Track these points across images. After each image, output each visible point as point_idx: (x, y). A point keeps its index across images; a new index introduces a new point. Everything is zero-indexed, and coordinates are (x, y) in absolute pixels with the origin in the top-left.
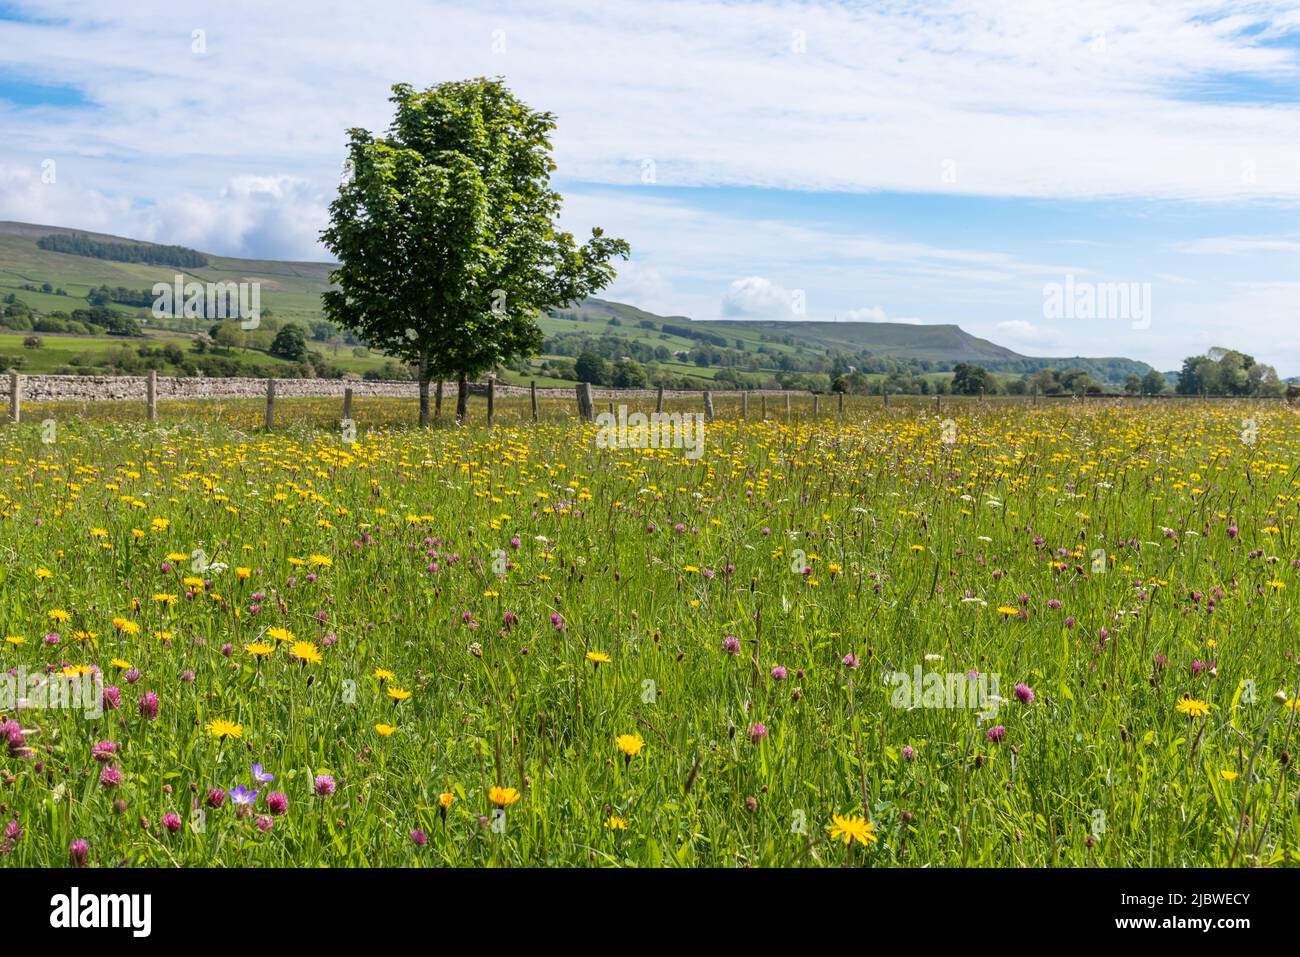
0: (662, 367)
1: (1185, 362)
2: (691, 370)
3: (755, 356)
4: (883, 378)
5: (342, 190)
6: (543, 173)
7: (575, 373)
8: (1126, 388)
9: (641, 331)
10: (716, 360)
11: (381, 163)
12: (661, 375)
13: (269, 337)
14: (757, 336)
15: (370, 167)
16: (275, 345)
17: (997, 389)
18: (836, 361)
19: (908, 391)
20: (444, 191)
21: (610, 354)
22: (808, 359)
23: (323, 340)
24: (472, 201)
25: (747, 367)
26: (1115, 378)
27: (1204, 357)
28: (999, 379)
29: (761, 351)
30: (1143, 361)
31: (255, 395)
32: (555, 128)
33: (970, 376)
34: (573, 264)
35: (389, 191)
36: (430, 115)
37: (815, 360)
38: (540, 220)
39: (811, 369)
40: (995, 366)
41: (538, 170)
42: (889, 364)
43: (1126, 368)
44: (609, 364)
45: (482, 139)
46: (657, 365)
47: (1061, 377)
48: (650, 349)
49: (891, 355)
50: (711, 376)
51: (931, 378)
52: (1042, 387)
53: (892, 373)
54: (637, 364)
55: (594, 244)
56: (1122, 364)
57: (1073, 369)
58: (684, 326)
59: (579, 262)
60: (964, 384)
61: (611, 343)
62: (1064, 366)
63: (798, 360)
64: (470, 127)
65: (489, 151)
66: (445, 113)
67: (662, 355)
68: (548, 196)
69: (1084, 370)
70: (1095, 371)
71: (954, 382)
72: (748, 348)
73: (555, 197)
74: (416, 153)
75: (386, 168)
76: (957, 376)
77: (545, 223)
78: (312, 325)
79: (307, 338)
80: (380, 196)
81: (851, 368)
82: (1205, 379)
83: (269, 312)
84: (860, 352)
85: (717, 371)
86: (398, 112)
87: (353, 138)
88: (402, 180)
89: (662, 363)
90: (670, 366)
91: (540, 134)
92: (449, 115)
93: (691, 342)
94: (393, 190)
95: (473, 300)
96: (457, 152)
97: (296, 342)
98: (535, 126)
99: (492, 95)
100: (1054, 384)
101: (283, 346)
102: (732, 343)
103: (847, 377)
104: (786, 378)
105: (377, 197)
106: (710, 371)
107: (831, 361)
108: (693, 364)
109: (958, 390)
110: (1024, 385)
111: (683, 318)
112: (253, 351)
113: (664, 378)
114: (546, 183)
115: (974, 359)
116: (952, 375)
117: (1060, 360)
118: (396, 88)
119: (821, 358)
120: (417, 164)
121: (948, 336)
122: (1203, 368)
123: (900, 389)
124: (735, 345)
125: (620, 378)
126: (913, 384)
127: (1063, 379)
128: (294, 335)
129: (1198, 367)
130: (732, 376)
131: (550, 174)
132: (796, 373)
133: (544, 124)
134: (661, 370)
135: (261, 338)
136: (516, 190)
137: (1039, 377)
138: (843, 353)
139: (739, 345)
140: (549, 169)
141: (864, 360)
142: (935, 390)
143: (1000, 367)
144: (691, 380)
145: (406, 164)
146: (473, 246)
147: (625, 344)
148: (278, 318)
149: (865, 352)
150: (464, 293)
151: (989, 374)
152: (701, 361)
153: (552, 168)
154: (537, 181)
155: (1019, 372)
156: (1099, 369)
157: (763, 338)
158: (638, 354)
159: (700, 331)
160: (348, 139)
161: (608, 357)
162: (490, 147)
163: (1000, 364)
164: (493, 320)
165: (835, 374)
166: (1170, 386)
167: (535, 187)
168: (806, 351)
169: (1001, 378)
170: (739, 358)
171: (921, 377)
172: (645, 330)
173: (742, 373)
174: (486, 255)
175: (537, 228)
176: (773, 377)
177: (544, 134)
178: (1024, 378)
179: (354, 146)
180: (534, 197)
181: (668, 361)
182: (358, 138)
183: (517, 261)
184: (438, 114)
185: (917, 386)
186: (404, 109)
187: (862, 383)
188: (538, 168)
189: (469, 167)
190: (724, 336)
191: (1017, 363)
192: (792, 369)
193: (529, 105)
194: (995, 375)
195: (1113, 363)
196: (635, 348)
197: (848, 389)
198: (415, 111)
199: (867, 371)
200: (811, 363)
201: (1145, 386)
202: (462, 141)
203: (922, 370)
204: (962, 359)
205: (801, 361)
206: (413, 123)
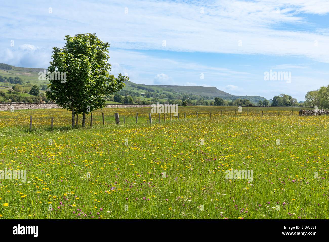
0: (137, 97)
1: (274, 97)
2: (145, 99)
3: (162, 95)
4: (196, 101)
5: (51, 63)
6: (106, 59)
7: (114, 99)
8: (259, 104)
9: (132, 88)
10: (152, 96)
11: (62, 57)
12: (137, 100)
13: (29, 89)
14: (163, 89)
15: (59, 58)
16: (31, 91)
17: (226, 104)
18: (184, 96)
19: (203, 104)
20: (79, 65)
21: (123, 94)
22: (176, 96)
23: (44, 90)
24: (87, 68)
25: (160, 98)
26: (256, 101)
27: (278, 96)
28: (226, 101)
29: (164, 93)
30: (263, 97)
31: (26, 109)
32: (109, 47)
33: (219, 101)
34: (114, 83)
35: (64, 65)
36: (75, 44)
37: (178, 96)
38: (105, 71)
39: (177, 98)
40: (225, 98)
41: (105, 58)
42: (197, 97)
43: (259, 99)
44: (123, 97)
45: (90, 51)
46: (136, 97)
47: (242, 101)
48: (134, 93)
49: (198, 95)
50: (151, 100)
51: (208, 101)
52: (237, 104)
53: (198, 100)
54: (131, 97)
55: (119, 78)
56: (258, 98)
57: (245, 99)
58: (143, 87)
59: (116, 83)
60: (217, 103)
61: (124, 91)
62: (243, 98)
63: (174, 96)
64: (86, 47)
65: (91, 54)
66: (79, 43)
67: (137, 94)
68: (107, 65)
69: (248, 99)
70: (251, 99)
71: (214, 102)
72: (160, 93)
73: (109, 65)
74: (72, 55)
75: (63, 59)
76: (215, 101)
77: (106, 72)
78: (41, 86)
79: (40, 89)
80: (62, 66)
81: (188, 98)
82: (279, 102)
83: (29, 82)
84: (190, 94)
85: (152, 99)
86: (67, 43)
87: (54, 50)
88: (68, 62)
89: (137, 96)
90: (140, 98)
91: (105, 48)
92: (81, 44)
93: (145, 91)
94: (65, 65)
95: (87, 94)
96: (83, 55)
97: (37, 90)
98: (104, 46)
99: (92, 38)
100: (240, 103)
101: (33, 92)
102: (156, 91)
103: (186, 101)
104: (170, 101)
105: (61, 66)
106: (150, 99)
107: (182, 96)
108: (146, 97)
109: (215, 104)
110: (233, 103)
111: (143, 84)
112: (25, 93)
113: (138, 101)
114: (107, 61)
115: (219, 96)
116: (214, 100)
117: (242, 96)
118: (66, 37)
119: (180, 96)
120: (72, 57)
121: (213, 90)
122: (278, 99)
123: (200, 104)
124: (157, 92)
125: (126, 101)
126: (204, 102)
127: (243, 102)
128: (36, 89)
129: (277, 99)
130: (156, 100)
131: (108, 59)
132: (173, 99)
133: (106, 46)
134: (137, 99)
135: (27, 89)
136: (99, 64)
137: (236, 101)
138: (185, 94)
139: (158, 92)
140: (108, 58)
141: (191, 96)
142: (209, 104)
143: (226, 98)
144: (145, 101)
145: (69, 58)
146: (87, 80)
147: (127, 91)
148: (32, 84)
149: (191, 94)
150: (85, 92)
151: (223, 100)
152: (148, 96)
153: (108, 57)
154: (105, 61)
155: (232, 100)
156: (252, 99)
157: (164, 90)
158: (131, 94)
159: (148, 88)
160: (53, 50)
161: (123, 95)
162: (92, 53)
163: (226, 97)
164: (92, 99)
165: (183, 100)
166: (270, 103)
167: (104, 63)
168: (176, 93)
169: (227, 101)
170: (158, 95)
171: (206, 101)
172: (133, 87)
173: (159, 99)
174: (90, 82)
175: (104, 74)
176: (167, 101)
177: (106, 48)
178: (233, 101)
179: (55, 52)
180: (104, 65)
181: (139, 96)
182: (56, 50)
183: (99, 83)
184: (77, 43)
185: (205, 103)
186: (68, 42)
187: (190, 103)
188: (105, 57)
189: (86, 59)
190: (154, 89)
191: (231, 97)
192: (172, 98)
193: (102, 41)
194: (225, 100)
195: (256, 97)
196: (130, 92)
197: (187, 105)
198: (71, 43)
199: (192, 99)
200: (177, 97)
201: (264, 104)
202: (84, 51)
203: (206, 99)
204: (217, 96)
205: (175, 96)
206: (71, 46)
